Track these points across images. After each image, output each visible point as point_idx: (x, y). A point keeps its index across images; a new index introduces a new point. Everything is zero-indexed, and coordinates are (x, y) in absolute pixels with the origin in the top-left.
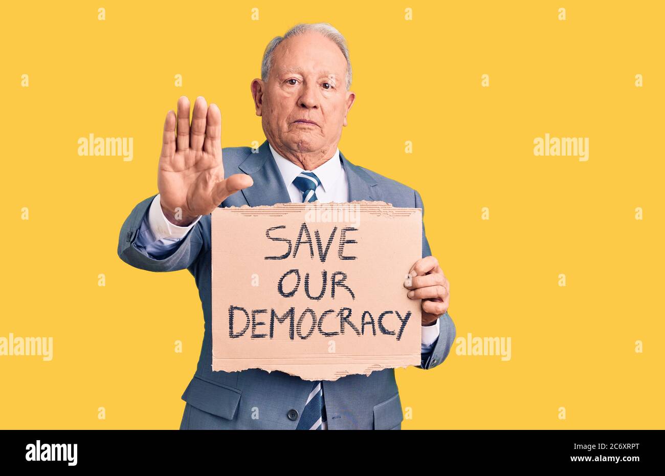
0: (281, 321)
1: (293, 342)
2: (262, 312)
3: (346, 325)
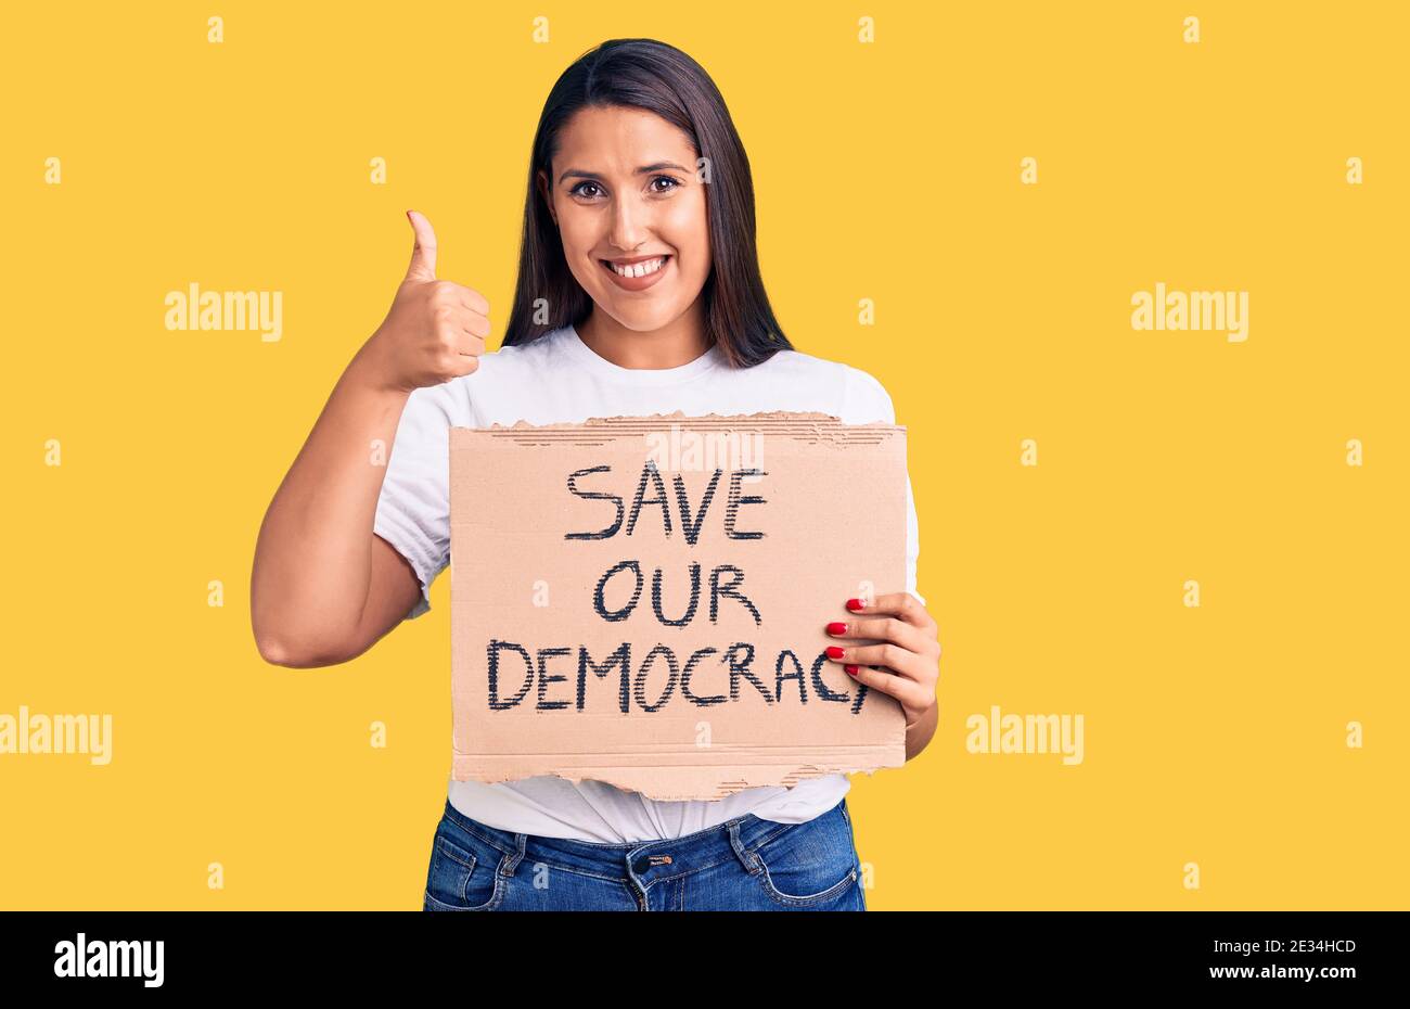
0: (601, 672)
1: (627, 718)
2: (559, 653)
3: (742, 681)
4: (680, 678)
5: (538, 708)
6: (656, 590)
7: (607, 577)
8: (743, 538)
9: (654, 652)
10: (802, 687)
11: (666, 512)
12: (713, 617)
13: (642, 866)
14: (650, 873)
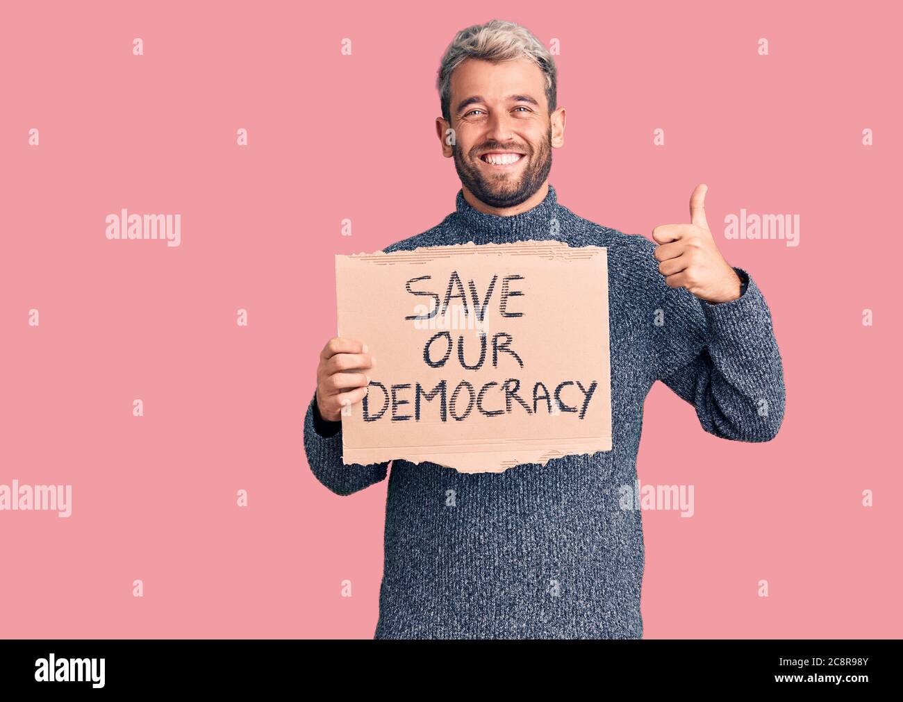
0: (429, 398)
1: (444, 425)
2: (404, 387)
3: (514, 401)
4: (476, 400)
5: (392, 420)
6: (460, 349)
7: (431, 341)
8: (511, 316)
9: (460, 385)
10: (549, 403)
11: (465, 302)
12: (495, 363)
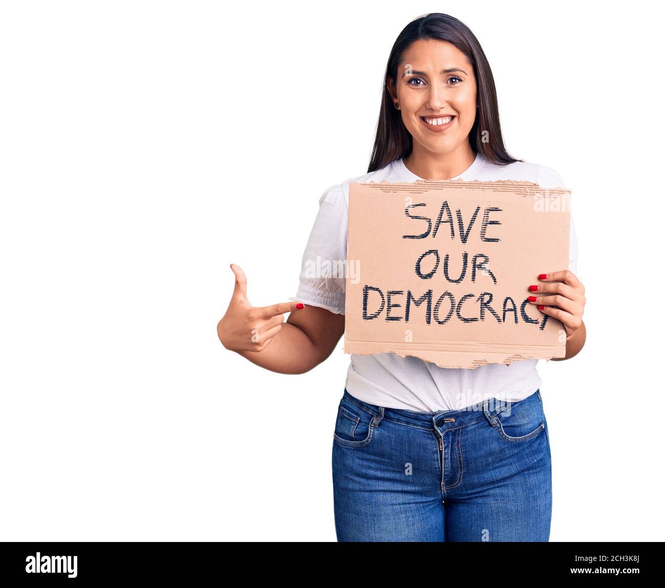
0: (418, 304)
1: (429, 327)
2: (398, 293)
3: (486, 311)
4: (456, 308)
5: (386, 319)
6: (446, 265)
7: (422, 257)
8: (489, 241)
9: (444, 295)
10: (516, 315)
11: (452, 227)
12: (473, 279)
13: (441, 423)
14: (444, 427)
